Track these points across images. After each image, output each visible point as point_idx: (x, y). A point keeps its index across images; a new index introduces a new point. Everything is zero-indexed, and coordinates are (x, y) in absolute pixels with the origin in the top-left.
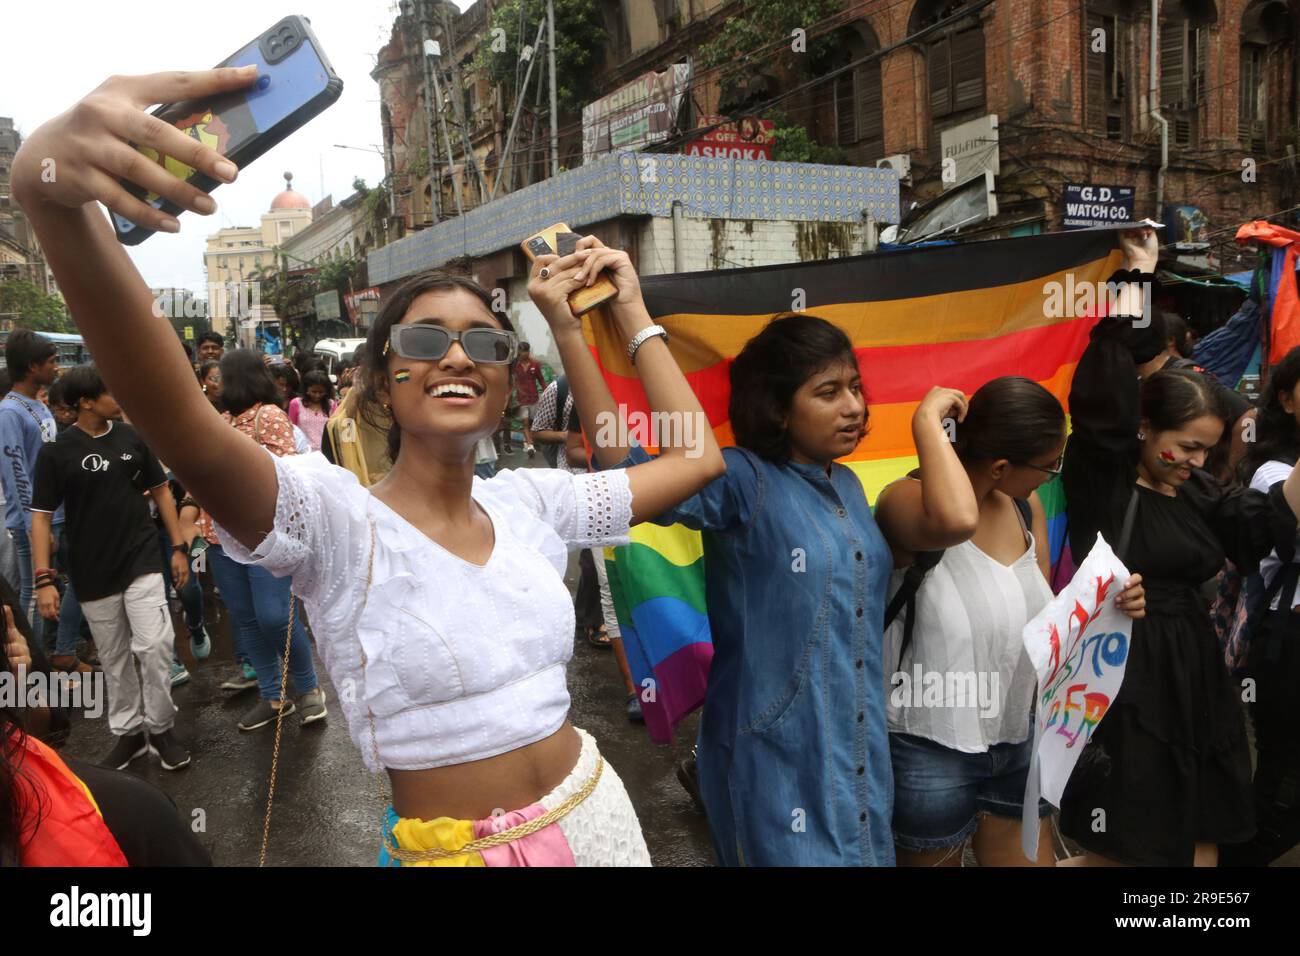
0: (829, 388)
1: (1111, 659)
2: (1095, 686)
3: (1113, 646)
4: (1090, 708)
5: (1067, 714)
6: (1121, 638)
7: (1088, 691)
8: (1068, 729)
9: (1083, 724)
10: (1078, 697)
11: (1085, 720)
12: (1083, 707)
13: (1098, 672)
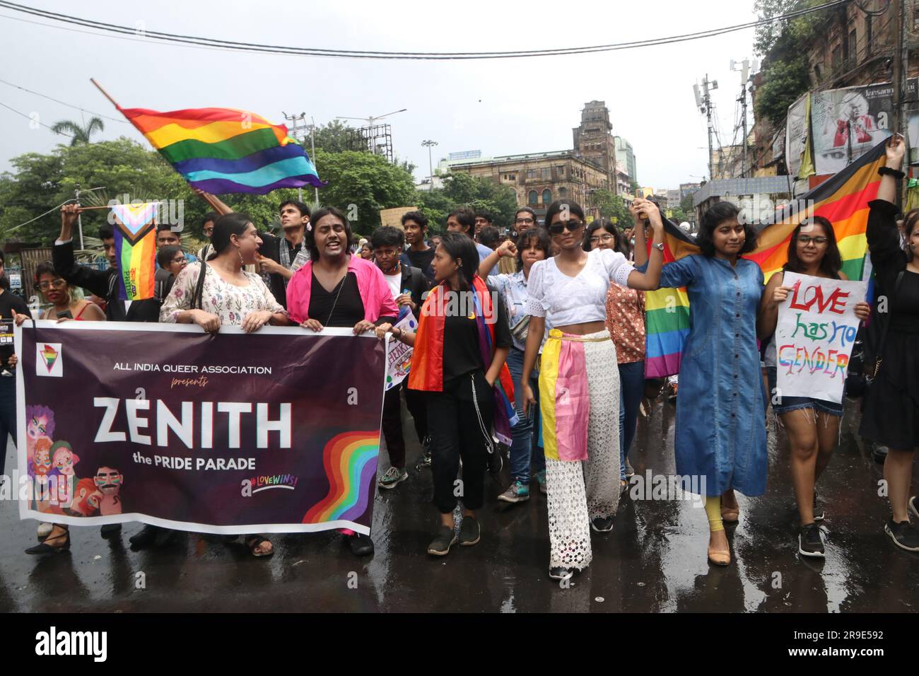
0: (725, 229)
1: (849, 339)
2: (842, 351)
3: (851, 333)
4: (839, 361)
5: (828, 364)
6: (854, 330)
7: (838, 354)
8: (829, 370)
9: (837, 369)
10: (834, 356)
11: (838, 366)
12: (836, 361)
13: (843, 345)
